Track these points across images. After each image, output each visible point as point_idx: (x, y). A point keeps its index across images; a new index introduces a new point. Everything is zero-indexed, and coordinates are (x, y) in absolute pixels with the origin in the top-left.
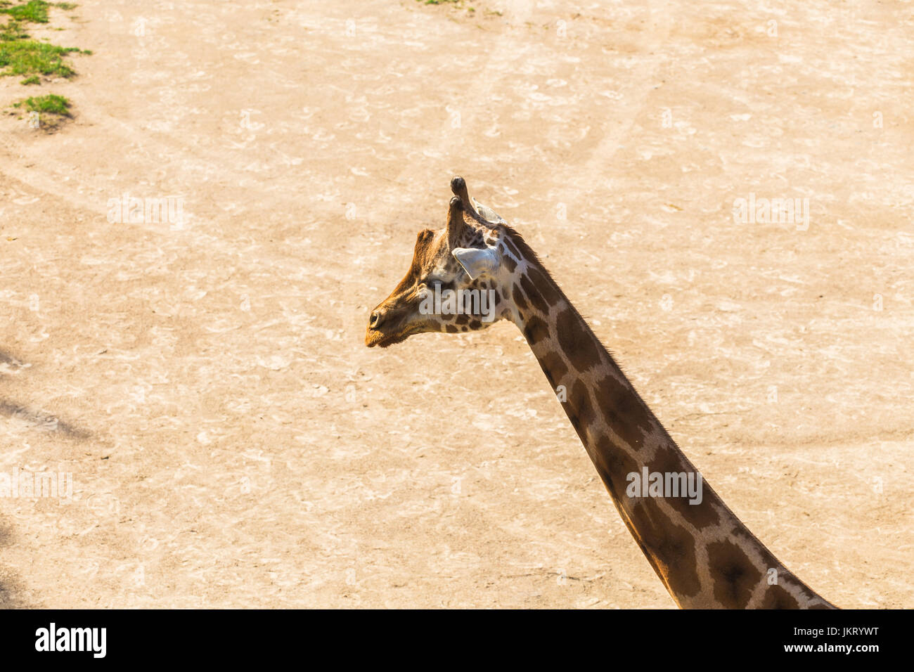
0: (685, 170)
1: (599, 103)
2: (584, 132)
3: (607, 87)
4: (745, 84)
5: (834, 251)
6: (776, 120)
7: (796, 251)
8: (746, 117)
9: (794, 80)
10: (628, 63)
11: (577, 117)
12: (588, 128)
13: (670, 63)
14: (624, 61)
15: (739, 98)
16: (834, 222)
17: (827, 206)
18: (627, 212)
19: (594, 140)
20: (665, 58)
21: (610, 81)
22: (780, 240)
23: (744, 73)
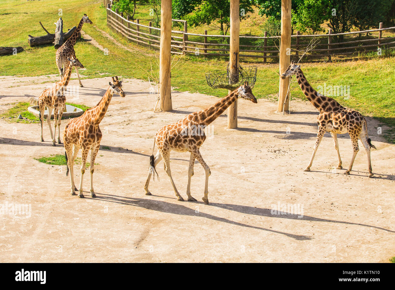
0: (61, 235)
1: (35, 218)
2: (31, 227)
3: (37, 213)
4: (77, 209)
5: (106, 256)
6: (87, 219)
7: (95, 256)
8: (78, 219)
9: (91, 207)
10: (42, 206)
11: (29, 222)
12: (32, 225)
13: (55, 205)
14: (42, 205)
15: (76, 213)
16: (106, 247)
17: (103, 242)
18: (45, 249)
19: (34, 229)
20: (53, 203)
21: (38, 211)
22: (90, 253)
23: (77, 206)
